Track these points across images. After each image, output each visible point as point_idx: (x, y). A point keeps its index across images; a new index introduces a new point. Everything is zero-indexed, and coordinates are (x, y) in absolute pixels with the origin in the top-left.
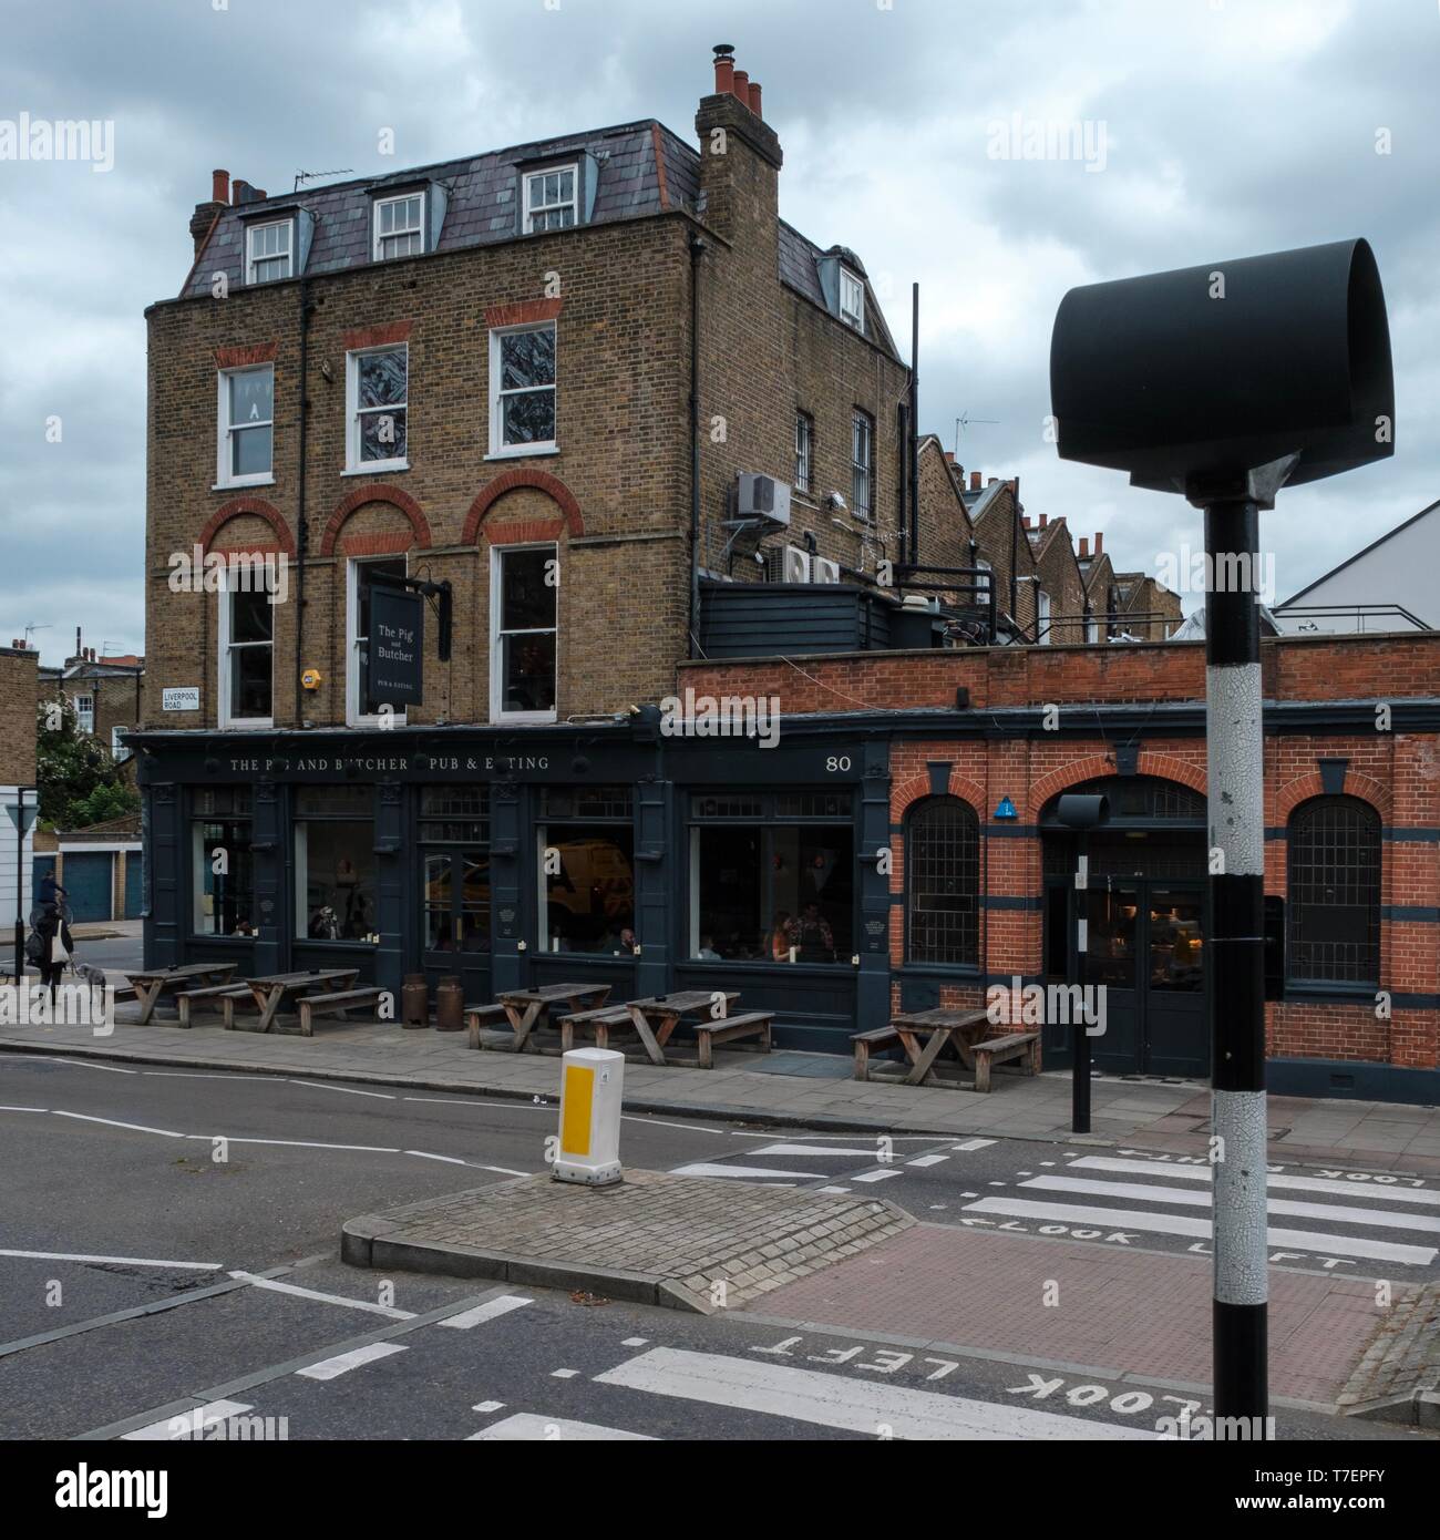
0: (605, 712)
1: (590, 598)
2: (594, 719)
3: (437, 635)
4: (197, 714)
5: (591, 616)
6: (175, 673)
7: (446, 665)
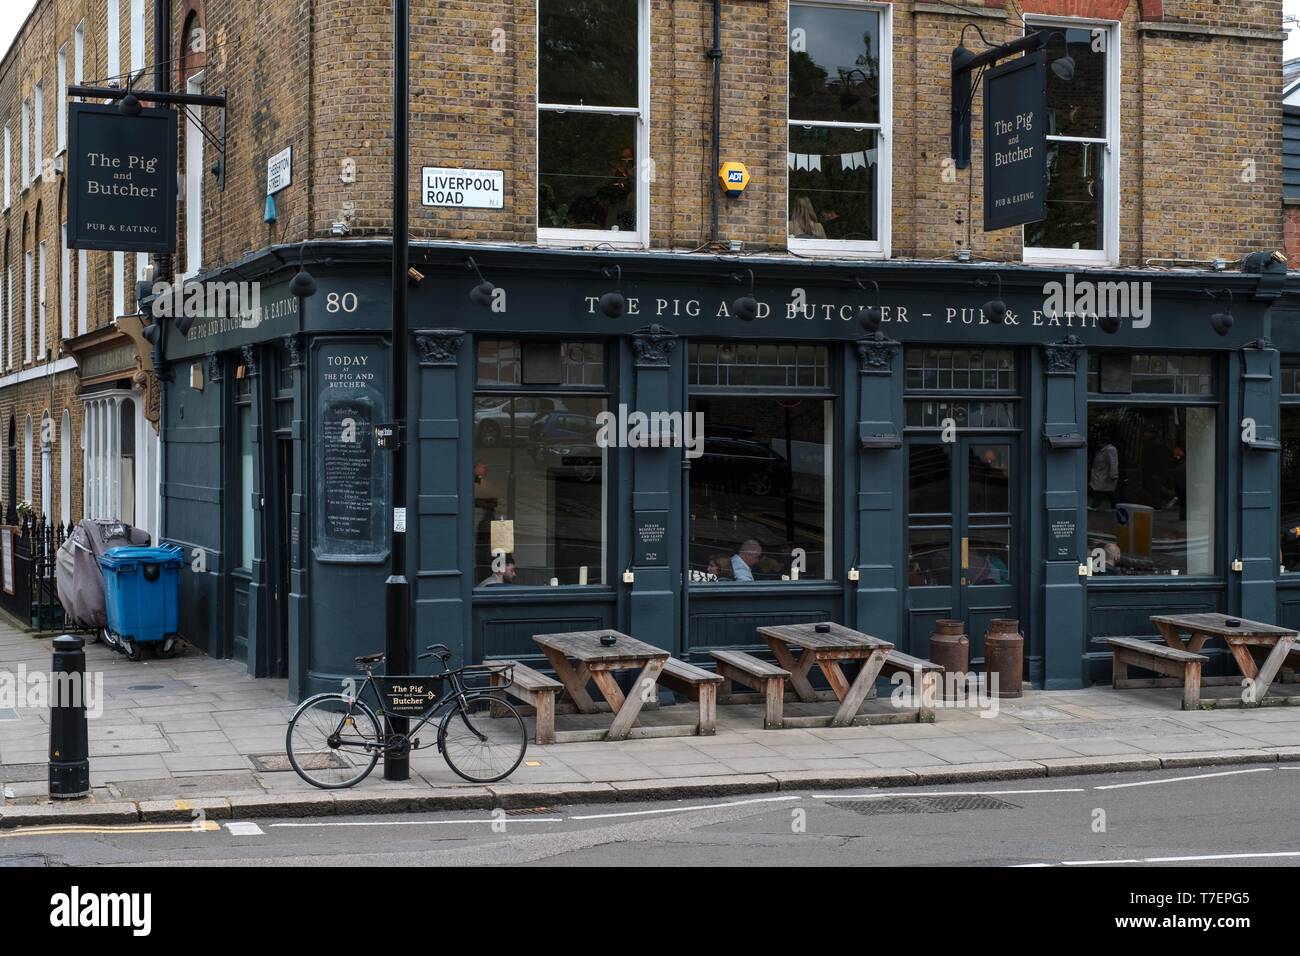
0: (1191, 256)
1: (1170, 105)
2: (1177, 264)
3: (948, 130)
4: (500, 216)
5: (1172, 128)
6: (451, 143)
7: (965, 173)
